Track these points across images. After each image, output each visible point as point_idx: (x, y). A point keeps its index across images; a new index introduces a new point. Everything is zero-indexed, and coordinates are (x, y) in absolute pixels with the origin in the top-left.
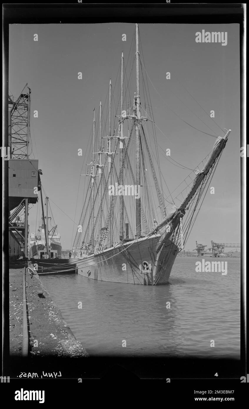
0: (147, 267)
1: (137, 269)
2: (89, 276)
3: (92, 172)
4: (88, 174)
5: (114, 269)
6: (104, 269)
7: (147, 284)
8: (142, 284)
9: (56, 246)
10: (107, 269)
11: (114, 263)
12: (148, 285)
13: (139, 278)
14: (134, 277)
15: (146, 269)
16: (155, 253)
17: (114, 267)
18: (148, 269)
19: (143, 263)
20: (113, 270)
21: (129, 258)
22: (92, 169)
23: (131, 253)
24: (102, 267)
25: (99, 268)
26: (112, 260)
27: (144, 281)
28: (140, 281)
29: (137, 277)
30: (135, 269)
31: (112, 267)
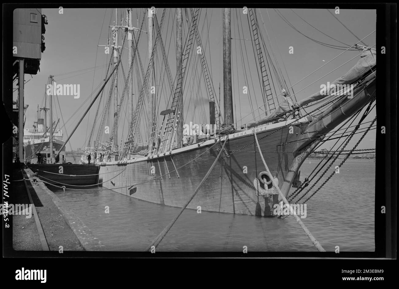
0: (269, 183)
1: (244, 185)
2: (130, 194)
3: (114, 42)
4: (108, 44)
5: (193, 184)
6: (171, 185)
7: (263, 214)
8: (253, 214)
9: (58, 146)
10: (176, 185)
11: (193, 174)
12: (265, 217)
13: (247, 204)
14: (233, 201)
15: (266, 186)
16: (290, 156)
17: (192, 183)
18: (270, 186)
19: (261, 174)
20: (191, 186)
21: (229, 165)
22: (115, 37)
23: (235, 156)
24: (165, 181)
25: (159, 183)
26: (190, 169)
27: (256, 209)
28: (248, 209)
29: (242, 200)
30: (241, 187)
31: (190, 181)
